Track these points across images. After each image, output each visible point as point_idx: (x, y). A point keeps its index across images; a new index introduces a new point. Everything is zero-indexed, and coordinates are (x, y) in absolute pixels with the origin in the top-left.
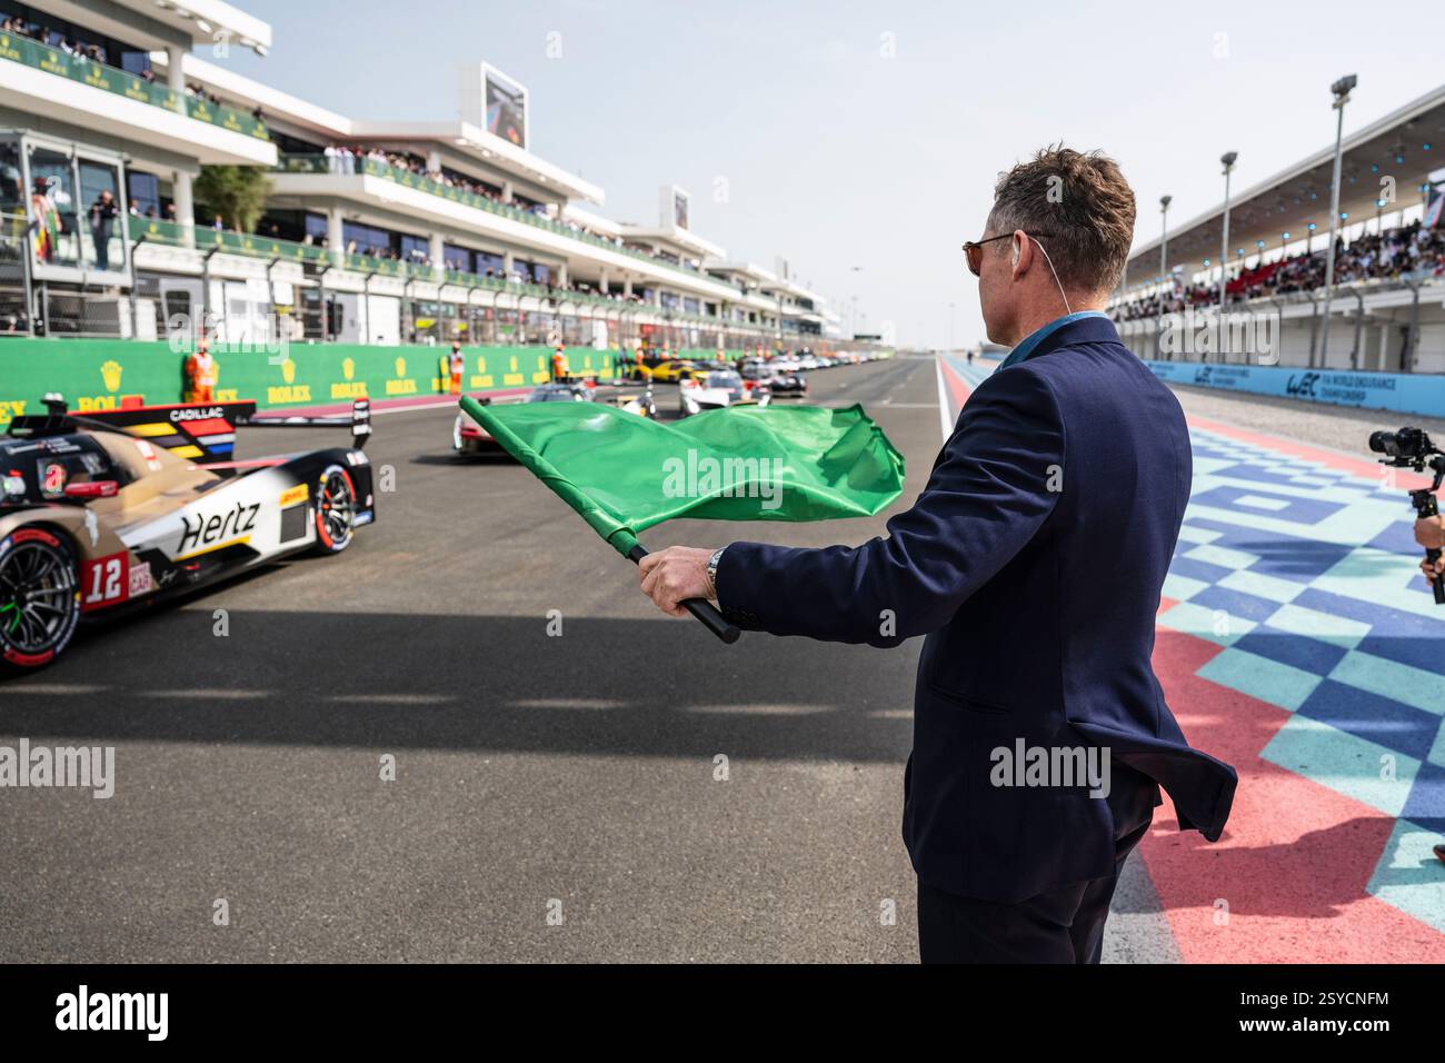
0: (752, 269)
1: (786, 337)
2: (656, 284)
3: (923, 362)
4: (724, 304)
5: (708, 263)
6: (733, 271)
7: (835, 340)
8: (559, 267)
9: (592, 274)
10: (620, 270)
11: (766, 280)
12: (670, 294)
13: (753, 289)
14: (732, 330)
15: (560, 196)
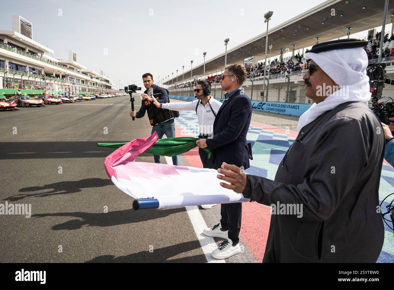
0: (94, 72)
1: (103, 89)
2: (68, 75)
3: (137, 96)
4: (86, 81)
5: (82, 70)
6: (88, 73)
7: (115, 90)
8: (42, 70)
9: (51, 72)
10: (59, 71)
11: (97, 75)
12: (72, 78)
13: (94, 77)
14: (90, 87)
15: (42, 52)
